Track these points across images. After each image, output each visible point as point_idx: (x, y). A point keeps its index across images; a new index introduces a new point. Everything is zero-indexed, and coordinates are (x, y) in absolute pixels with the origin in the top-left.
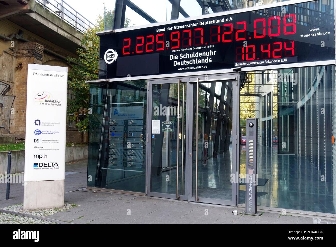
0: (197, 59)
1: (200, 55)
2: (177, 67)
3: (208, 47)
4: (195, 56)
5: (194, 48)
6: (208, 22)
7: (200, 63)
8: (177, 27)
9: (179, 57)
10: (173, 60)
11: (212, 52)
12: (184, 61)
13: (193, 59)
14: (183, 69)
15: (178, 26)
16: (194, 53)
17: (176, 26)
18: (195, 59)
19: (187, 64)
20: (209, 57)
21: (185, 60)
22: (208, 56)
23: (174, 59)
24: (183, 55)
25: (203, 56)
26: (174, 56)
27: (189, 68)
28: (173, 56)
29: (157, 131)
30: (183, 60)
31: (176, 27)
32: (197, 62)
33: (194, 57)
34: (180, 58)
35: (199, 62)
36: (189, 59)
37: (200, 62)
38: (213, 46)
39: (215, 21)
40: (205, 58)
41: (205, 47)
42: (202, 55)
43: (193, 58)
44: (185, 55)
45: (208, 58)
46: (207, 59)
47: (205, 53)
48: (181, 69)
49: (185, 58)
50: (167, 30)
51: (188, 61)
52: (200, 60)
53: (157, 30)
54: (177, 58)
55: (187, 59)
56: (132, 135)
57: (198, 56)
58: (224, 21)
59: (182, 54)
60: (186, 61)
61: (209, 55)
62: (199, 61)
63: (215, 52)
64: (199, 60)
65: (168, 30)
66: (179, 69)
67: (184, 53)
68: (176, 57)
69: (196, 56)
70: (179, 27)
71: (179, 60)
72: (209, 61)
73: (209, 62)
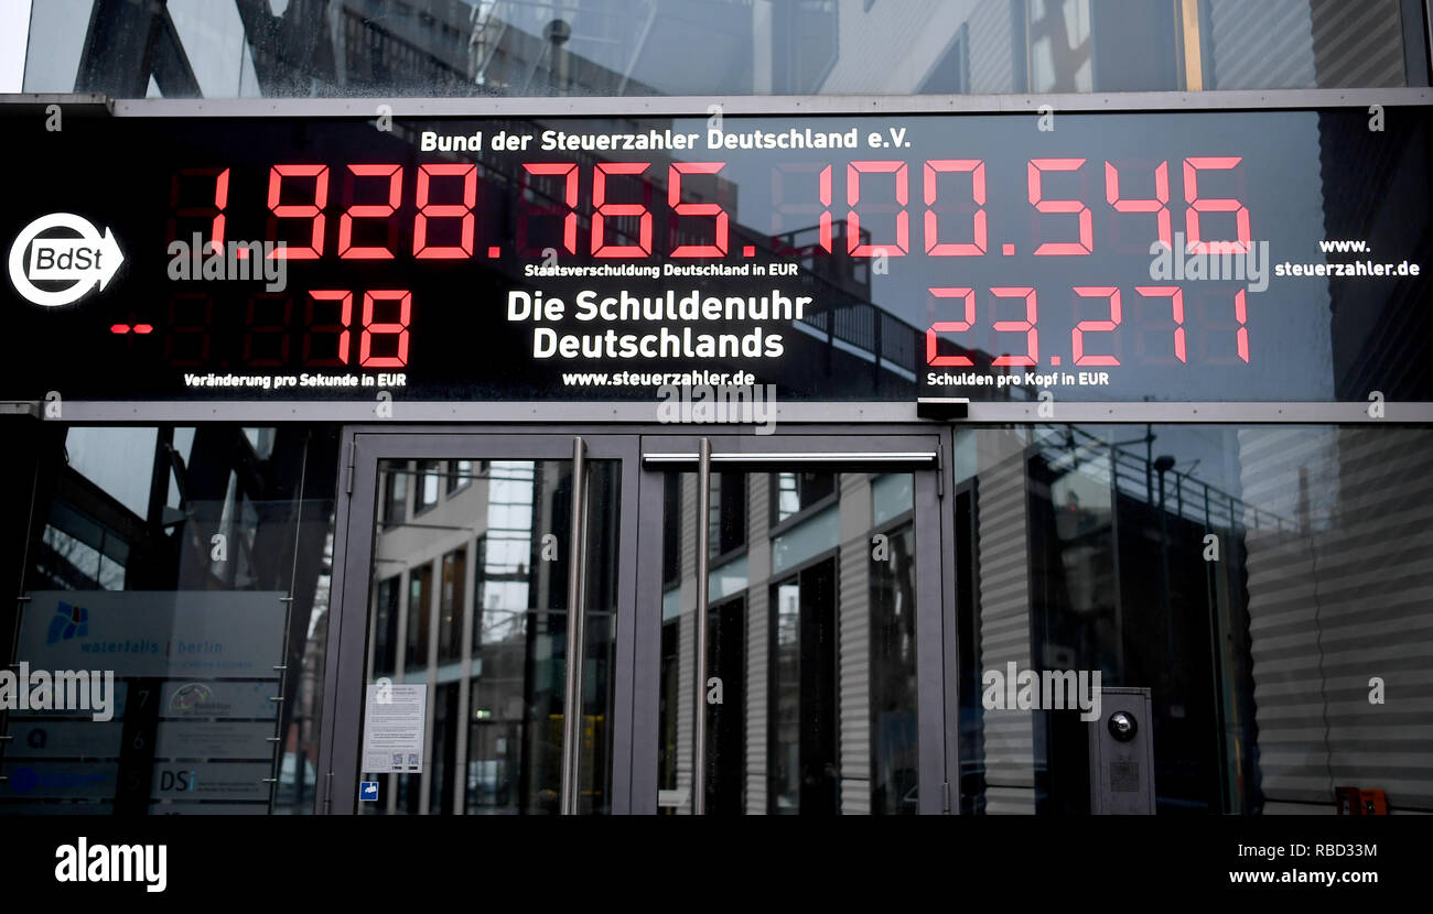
0: (687, 331)
1: (711, 308)
2: (559, 365)
3: (759, 270)
4: (676, 311)
5: (672, 270)
6: (758, 135)
7: (711, 354)
8: (561, 137)
9: (572, 308)
10: (530, 324)
11: (787, 302)
12: (604, 335)
13: (664, 331)
14: (601, 379)
15: (567, 136)
16: (671, 294)
17: (553, 133)
18: (676, 327)
19: (623, 354)
20: (769, 327)
21: (610, 333)
22: (760, 323)
23: (537, 317)
24: (598, 302)
25: (729, 316)
26: (538, 302)
27: (635, 379)
28: (533, 298)
29: (398, 757)
30: (598, 327)
31: (555, 137)
32: (693, 348)
33: (672, 316)
34: (580, 316)
35: (705, 350)
36: (640, 328)
37: (707, 347)
38: (793, 269)
39: (800, 136)
40: (742, 327)
41: (744, 271)
42: (723, 312)
43: (665, 322)
44: (613, 301)
45: (758, 330)
46: (753, 334)
47: (739, 301)
48: (585, 379)
49: (613, 317)
50: (495, 147)
51: (634, 338)
52: (710, 339)
53: (425, 141)
54: (560, 317)
55: (622, 328)
56: (186, 785)
57: (694, 316)
58: (854, 144)
59: (592, 294)
60: (619, 334)
61: (764, 315)
62: (706, 342)
63: (800, 302)
64: (701, 338)
65: (501, 148)
66: (569, 379)
67: (607, 287)
68: (555, 308)
69: (685, 316)
70: (573, 142)
71: (568, 325)
72: (764, 348)
73: (768, 353)
